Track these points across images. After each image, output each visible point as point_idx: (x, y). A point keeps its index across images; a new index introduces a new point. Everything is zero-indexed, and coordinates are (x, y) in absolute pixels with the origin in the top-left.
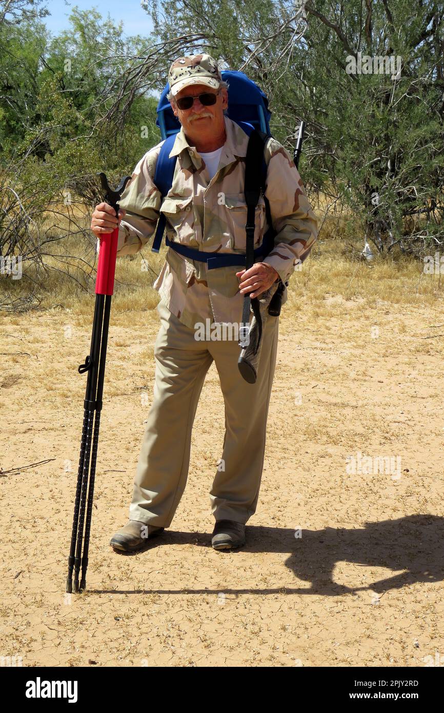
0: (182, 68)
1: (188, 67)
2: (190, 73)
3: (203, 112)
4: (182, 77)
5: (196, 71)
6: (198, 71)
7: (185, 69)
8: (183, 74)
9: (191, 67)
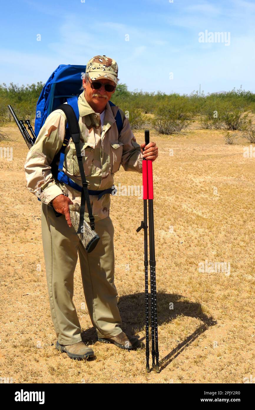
0: (100, 64)
1: (104, 65)
2: (104, 69)
3: (104, 94)
4: (98, 70)
5: (108, 69)
6: (109, 70)
7: (102, 66)
8: (100, 68)
9: (106, 66)
